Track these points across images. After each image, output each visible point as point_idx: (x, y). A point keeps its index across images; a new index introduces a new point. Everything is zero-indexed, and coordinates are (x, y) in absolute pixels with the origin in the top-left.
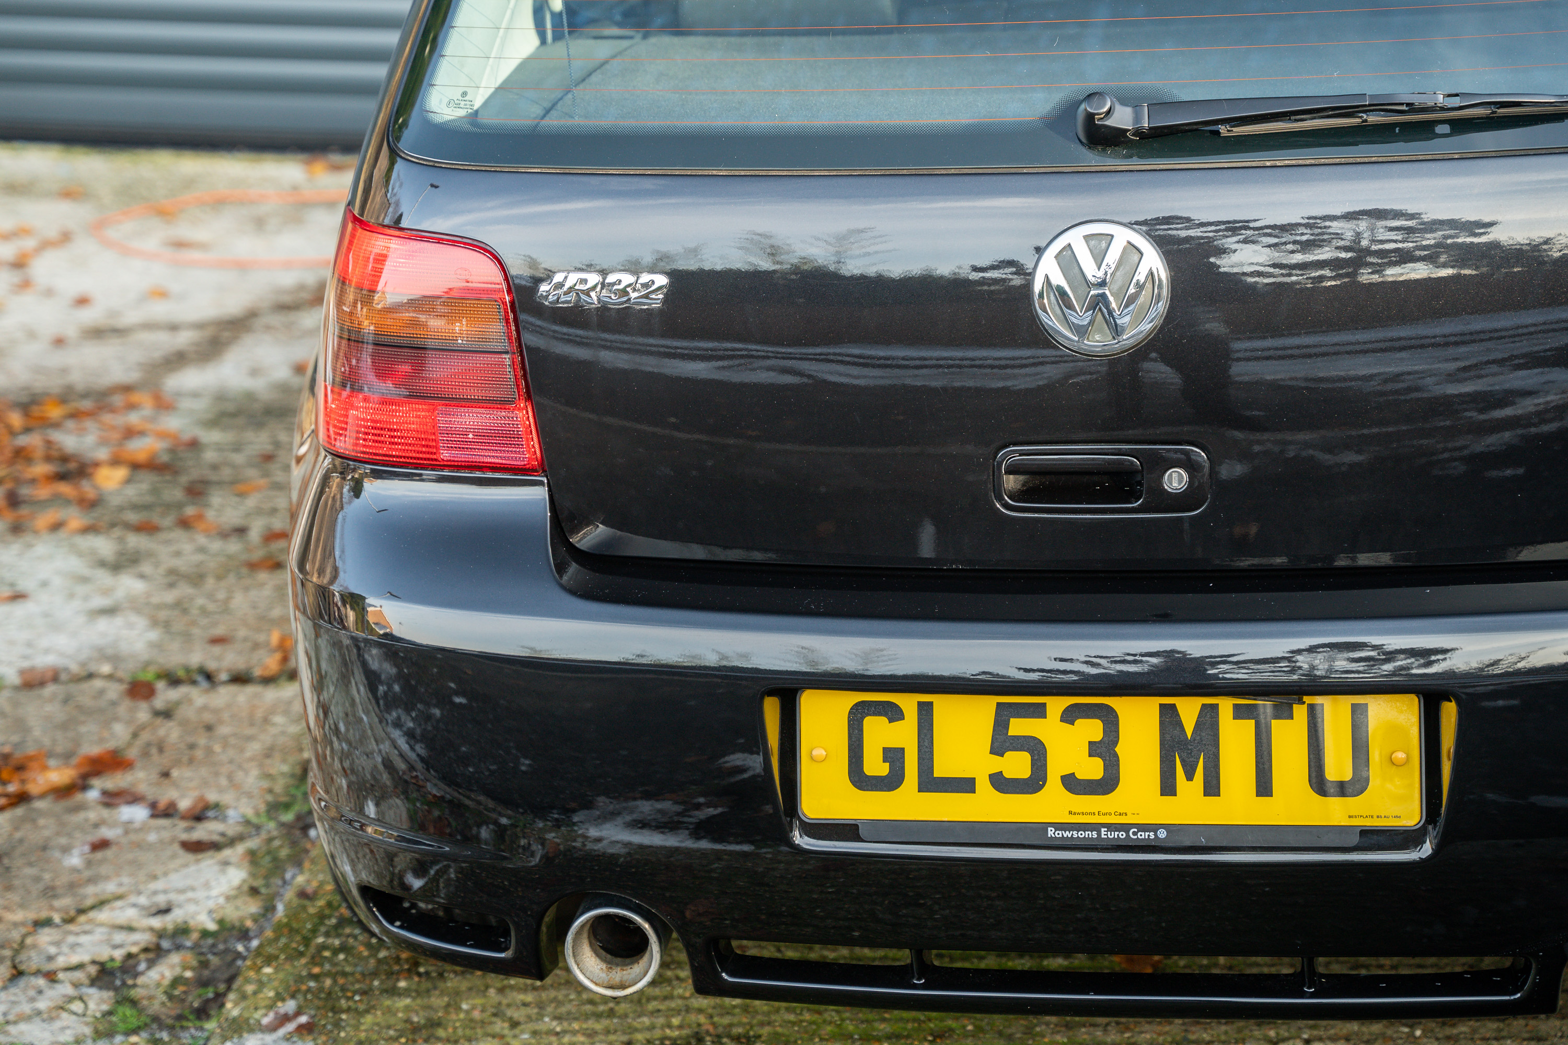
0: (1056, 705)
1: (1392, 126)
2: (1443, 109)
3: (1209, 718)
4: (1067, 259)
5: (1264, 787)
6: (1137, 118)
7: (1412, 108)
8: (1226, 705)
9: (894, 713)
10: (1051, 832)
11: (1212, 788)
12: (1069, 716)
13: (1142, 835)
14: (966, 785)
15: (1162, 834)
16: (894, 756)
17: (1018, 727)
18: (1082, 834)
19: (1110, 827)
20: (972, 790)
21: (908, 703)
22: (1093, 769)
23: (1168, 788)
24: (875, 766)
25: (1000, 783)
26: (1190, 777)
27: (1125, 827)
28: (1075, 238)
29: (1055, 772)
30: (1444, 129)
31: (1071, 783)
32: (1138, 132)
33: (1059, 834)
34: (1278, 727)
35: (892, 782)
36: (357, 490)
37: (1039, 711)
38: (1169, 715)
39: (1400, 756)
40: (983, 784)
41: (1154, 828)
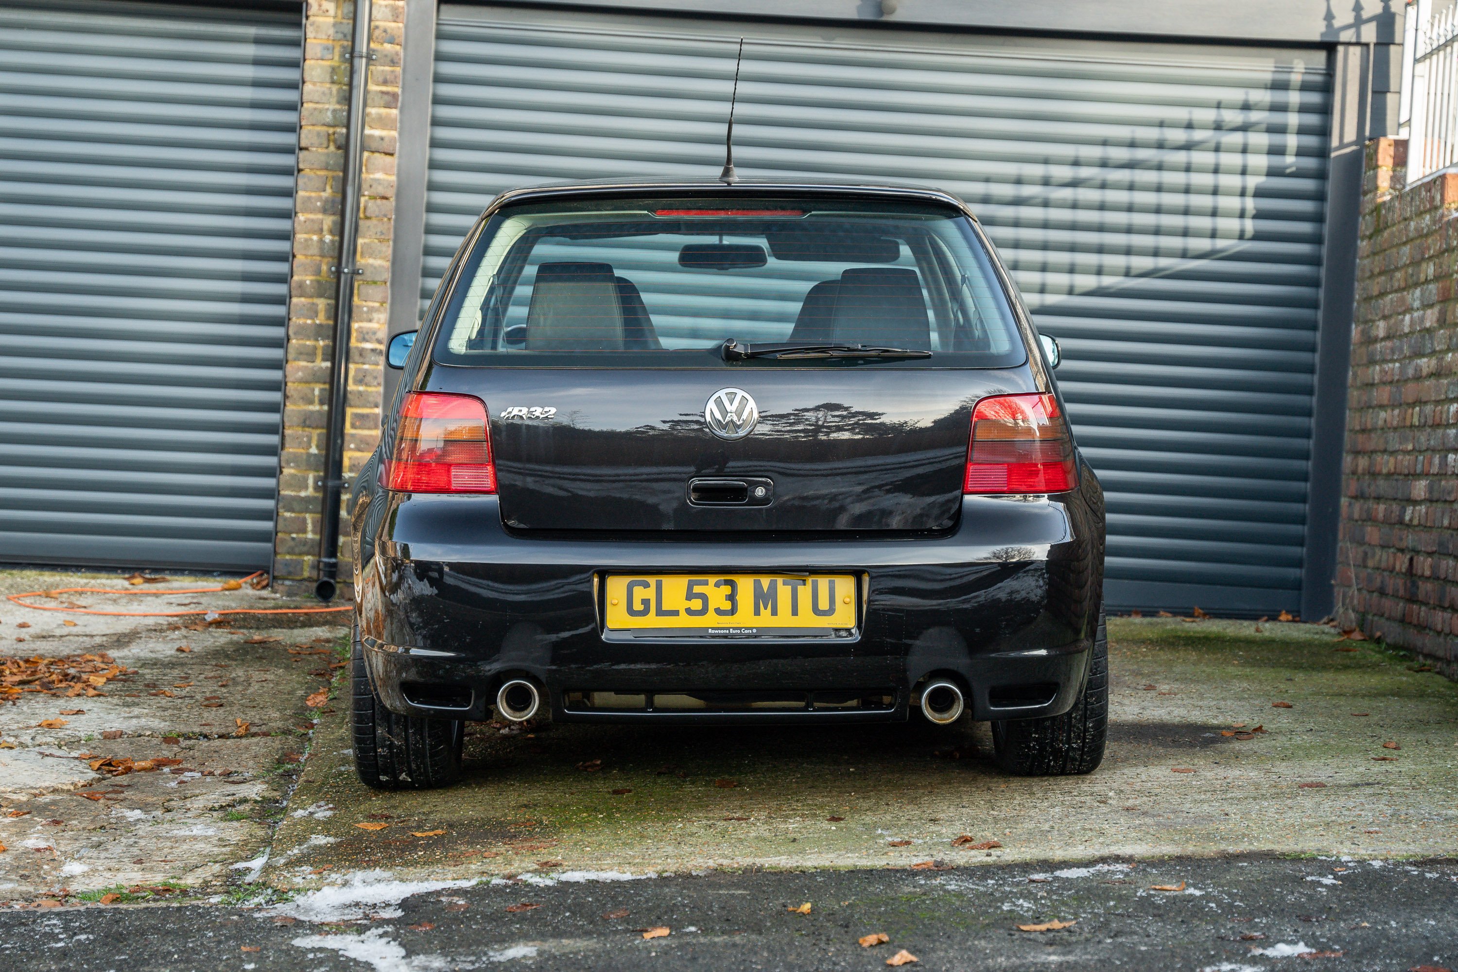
0: (712, 580)
1: (843, 358)
2: (860, 351)
3: (773, 587)
4: (719, 402)
5: (795, 612)
6: (746, 349)
7: (849, 350)
8: (780, 580)
9: (646, 585)
10: (710, 631)
11: (774, 612)
12: (717, 585)
13: (747, 631)
14: (675, 613)
15: (755, 631)
16: (646, 602)
17: (697, 589)
18: (722, 632)
19: (734, 628)
20: (678, 615)
21: (652, 580)
22: (727, 606)
23: (757, 612)
24: (638, 606)
25: (689, 612)
26: (766, 608)
27: (740, 629)
28: (722, 393)
29: (712, 606)
30: (861, 362)
31: (719, 612)
32: (746, 354)
33: (713, 632)
34: (800, 588)
35: (645, 612)
36: (409, 498)
37: (706, 583)
38: (758, 586)
39: (847, 600)
40: (683, 613)
41: (751, 628)
